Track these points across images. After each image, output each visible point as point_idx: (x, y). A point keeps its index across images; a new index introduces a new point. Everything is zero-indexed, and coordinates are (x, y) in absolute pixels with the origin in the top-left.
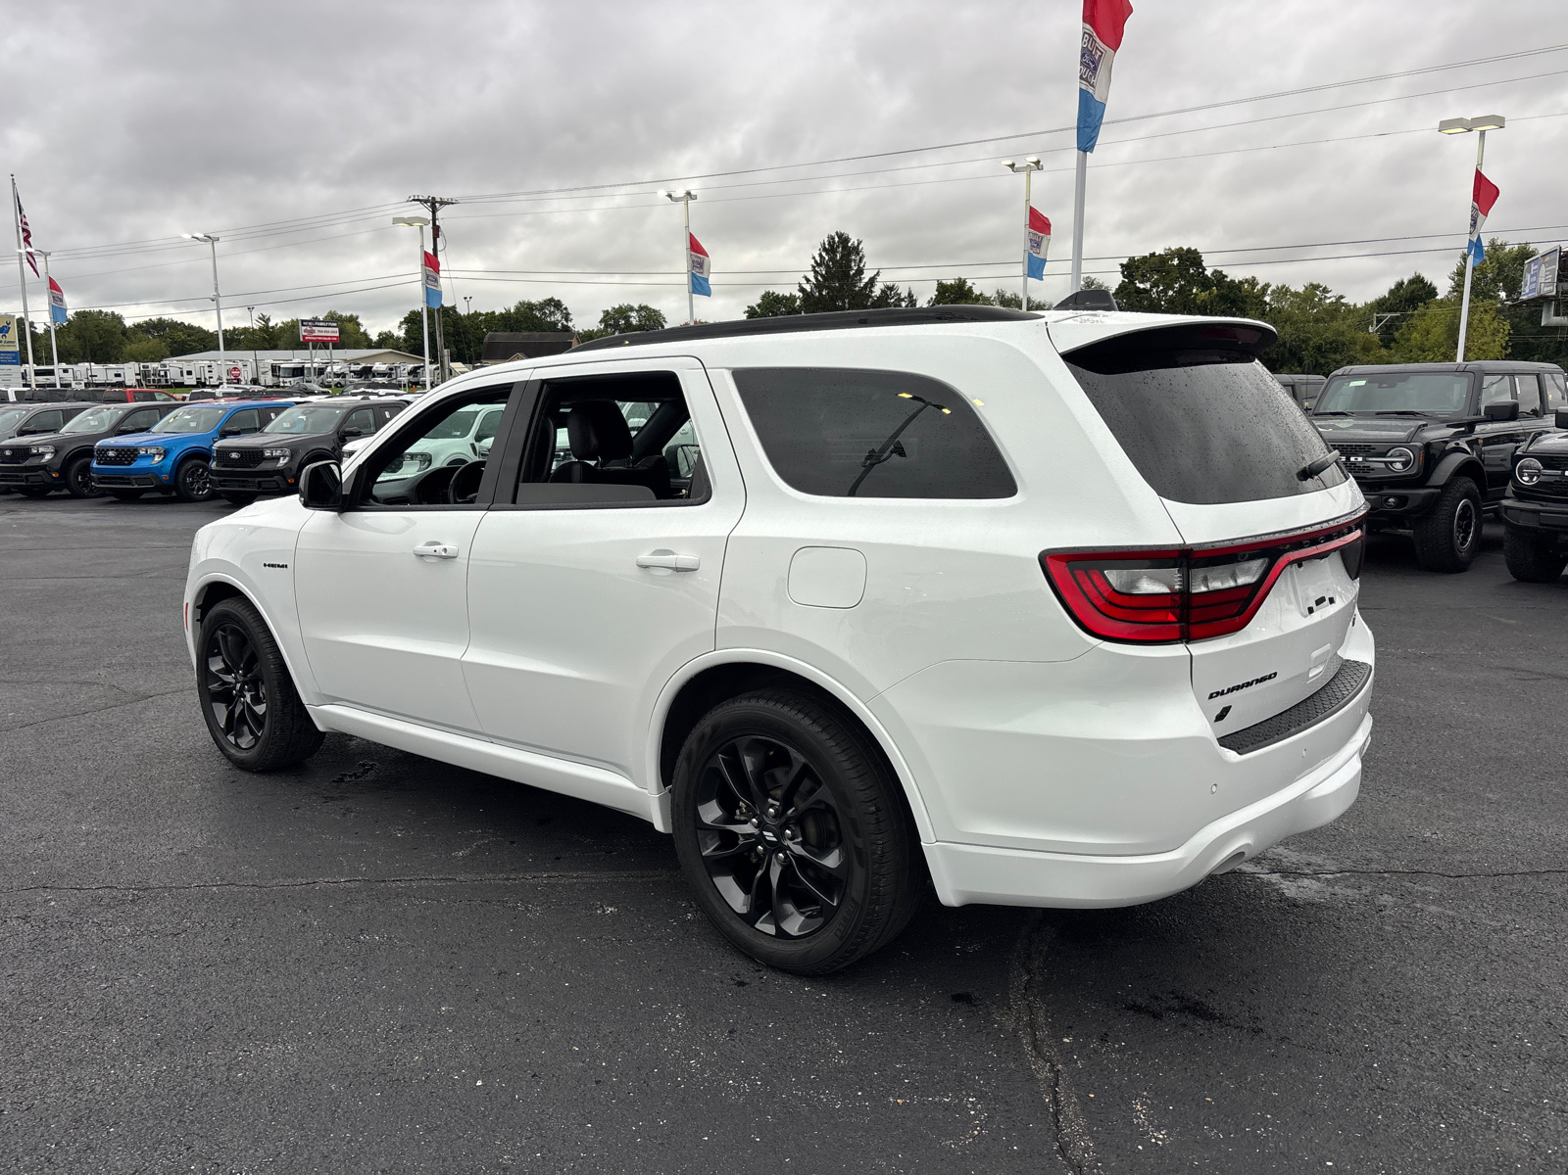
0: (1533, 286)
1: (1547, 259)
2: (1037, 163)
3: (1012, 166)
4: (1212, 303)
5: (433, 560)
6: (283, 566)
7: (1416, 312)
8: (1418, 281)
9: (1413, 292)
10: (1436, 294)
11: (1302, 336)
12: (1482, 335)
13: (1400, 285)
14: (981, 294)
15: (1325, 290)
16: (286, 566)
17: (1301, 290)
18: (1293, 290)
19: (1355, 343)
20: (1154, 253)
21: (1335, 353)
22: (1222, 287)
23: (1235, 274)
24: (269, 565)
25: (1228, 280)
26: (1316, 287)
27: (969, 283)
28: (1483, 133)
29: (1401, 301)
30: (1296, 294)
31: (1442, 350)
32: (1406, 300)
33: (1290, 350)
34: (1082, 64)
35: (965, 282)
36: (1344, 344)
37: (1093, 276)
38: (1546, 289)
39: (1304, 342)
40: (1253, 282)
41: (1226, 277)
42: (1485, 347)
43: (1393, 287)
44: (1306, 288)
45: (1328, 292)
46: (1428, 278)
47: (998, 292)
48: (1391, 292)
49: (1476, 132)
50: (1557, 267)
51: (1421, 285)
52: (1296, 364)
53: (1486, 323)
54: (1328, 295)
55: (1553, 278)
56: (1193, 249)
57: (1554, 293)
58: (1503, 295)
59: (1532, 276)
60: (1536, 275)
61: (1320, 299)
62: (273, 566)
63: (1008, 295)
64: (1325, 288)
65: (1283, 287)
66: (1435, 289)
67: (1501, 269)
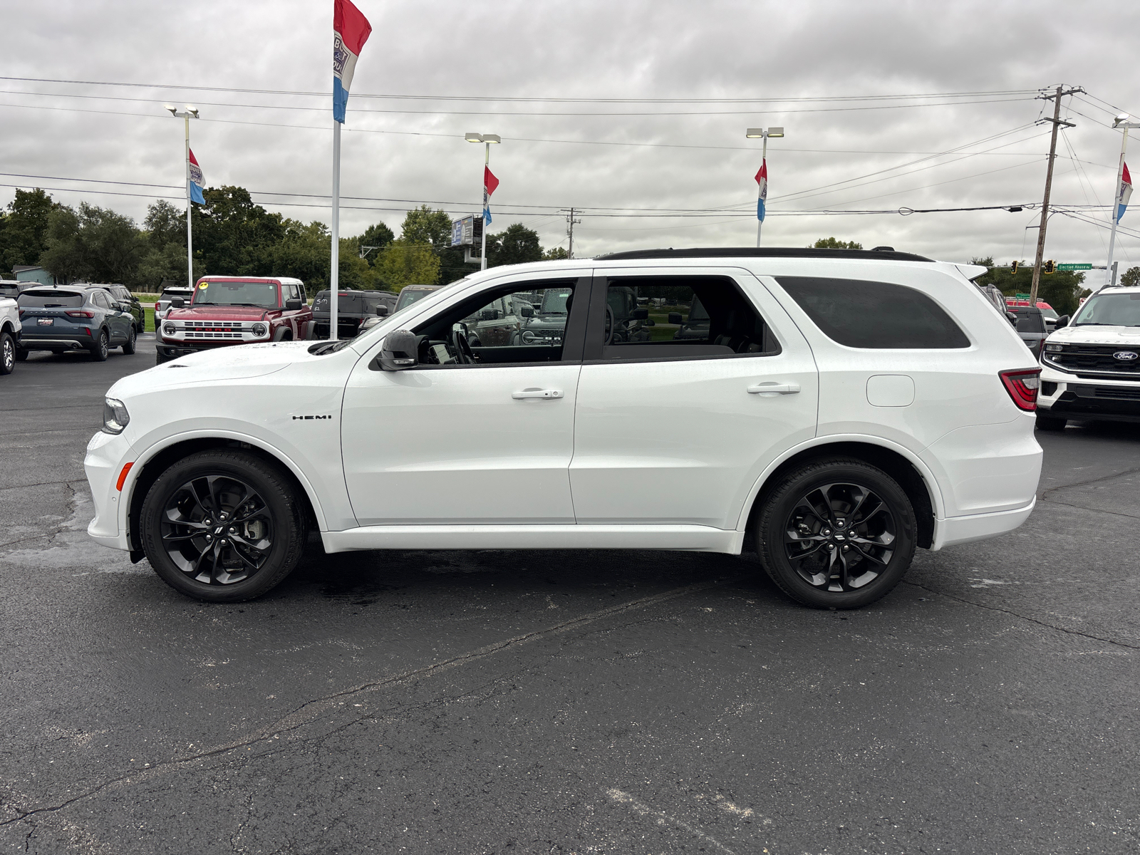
0: (458, 237)
1: (466, 221)
2: (195, 112)
3: (174, 111)
4: (256, 229)
7: (385, 247)
8: (382, 226)
9: (380, 234)
10: (393, 237)
11: (323, 257)
12: (425, 266)
13: (372, 228)
14: (59, 204)
15: (324, 227)
17: (309, 225)
18: (304, 225)
19: (355, 265)
20: (213, 188)
21: (345, 270)
22: (263, 218)
23: (270, 210)
25: (267, 213)
26: (319, 224)
27: (47, 194)
28: (488, 144)
29: (373, 240)
30: (305, 228)
31: (404, 273)
32: (377, 239)
33: (316, 267)
34: (335, 59)
35: (43, 192)
36: (350, 265)
37: (166, 200)
38: (466, 240)
39: (324, 262)
40: (279, 217)
41: (265, 211)
42: (427, 273)
43: (368, 230)
44: (312, 224)
45: (326, 228)
46: (389, 226)
47: (82, 204)
48: (367, 232)
49: (484, 143)
50: (472, 227)
51: (384, 230)
52: (320, 276)
53: (427, 258)
54: (327, 231)
55: (470, 233)
56: (243, 188)
57: (472, 243)
58: (431, 241)
59: (457, 231)
60: (459, 230)
61: (322, 233)
63: (92, 207)
64: (324, 226)
65: (297, 222)
66: (392, 233)
67: (430, 223)
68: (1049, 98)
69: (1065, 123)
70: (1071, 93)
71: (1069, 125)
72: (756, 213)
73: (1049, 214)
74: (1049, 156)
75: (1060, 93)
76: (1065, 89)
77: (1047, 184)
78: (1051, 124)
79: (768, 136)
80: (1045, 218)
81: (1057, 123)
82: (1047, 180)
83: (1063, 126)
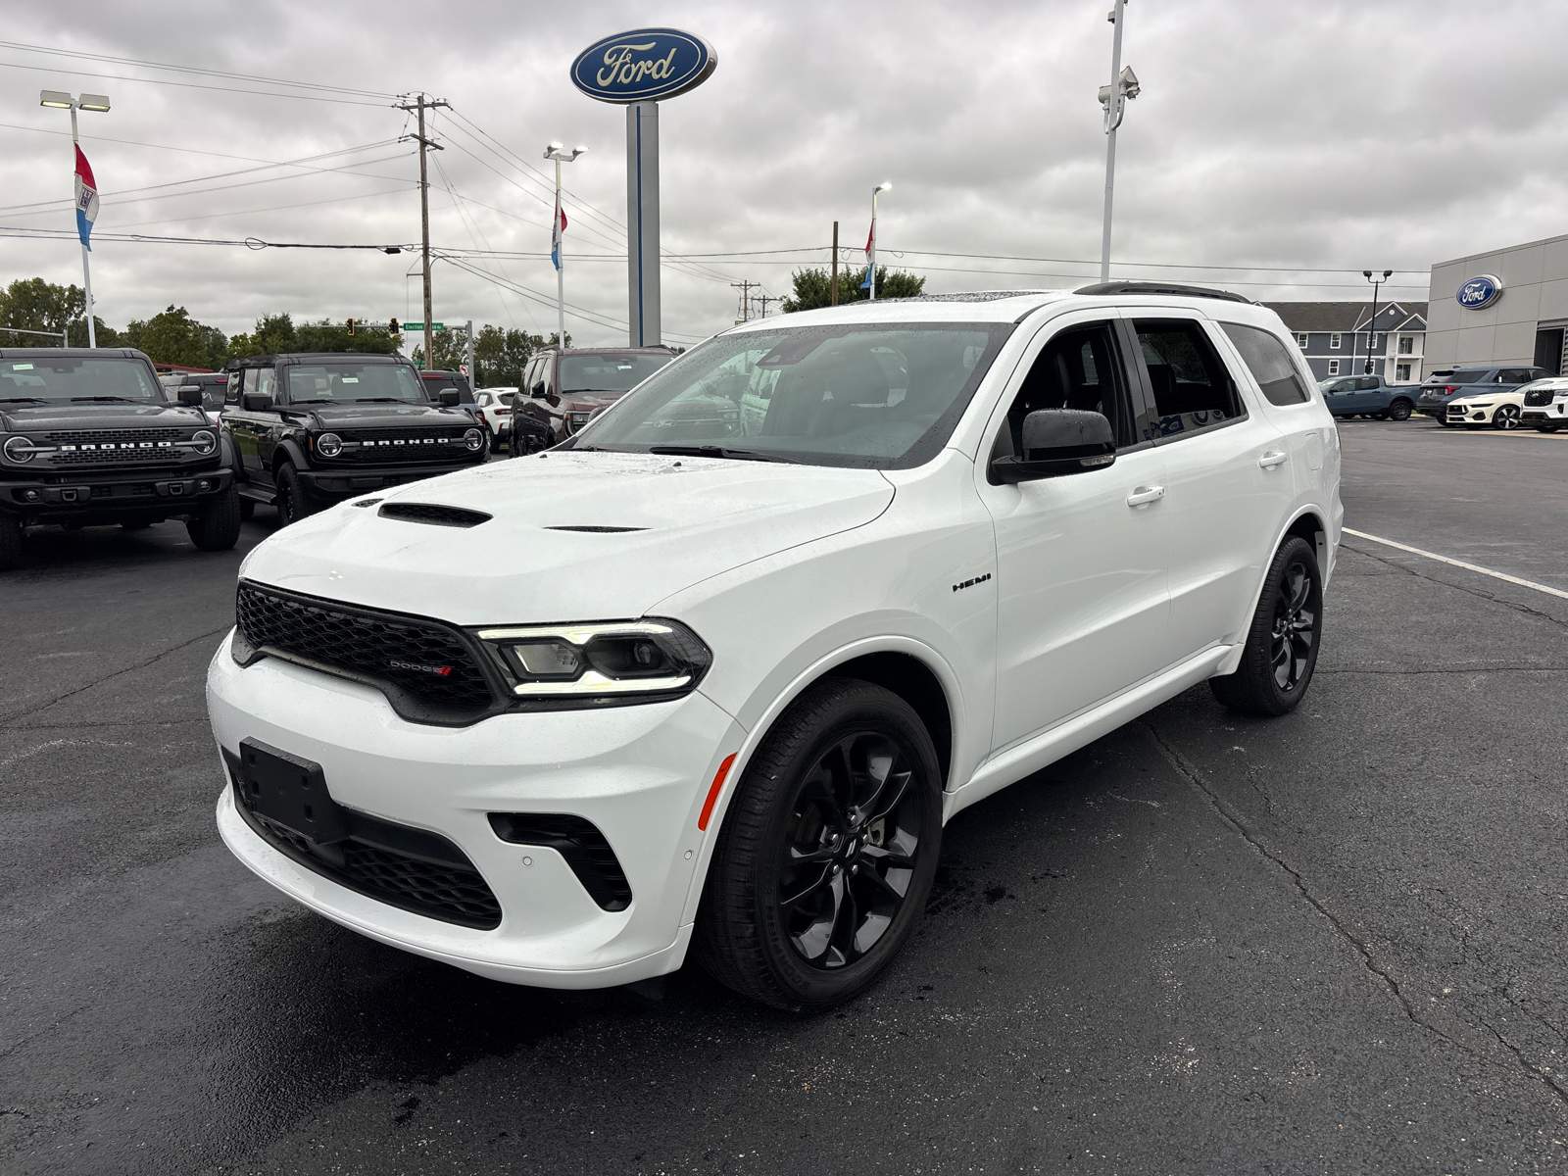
5: (1145, 507)
6: (984, 578)
16: (989, 576)
24: (962, 586)
62: (968, 584)
68: (408, 108)
69: (433, 144)
70: (433, 105)
71: (437, 147)
72: (78, 236)
73: (431, 259)
74: (420, 185)
75: (421, 105)
76: (428, 100)
77: (424, 220)
78: (418, 143)
79: (81, 108)
80: (428, 264)
81: (424, 143)
82: (424, 216)
83: (431, 147)
